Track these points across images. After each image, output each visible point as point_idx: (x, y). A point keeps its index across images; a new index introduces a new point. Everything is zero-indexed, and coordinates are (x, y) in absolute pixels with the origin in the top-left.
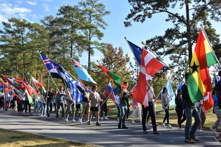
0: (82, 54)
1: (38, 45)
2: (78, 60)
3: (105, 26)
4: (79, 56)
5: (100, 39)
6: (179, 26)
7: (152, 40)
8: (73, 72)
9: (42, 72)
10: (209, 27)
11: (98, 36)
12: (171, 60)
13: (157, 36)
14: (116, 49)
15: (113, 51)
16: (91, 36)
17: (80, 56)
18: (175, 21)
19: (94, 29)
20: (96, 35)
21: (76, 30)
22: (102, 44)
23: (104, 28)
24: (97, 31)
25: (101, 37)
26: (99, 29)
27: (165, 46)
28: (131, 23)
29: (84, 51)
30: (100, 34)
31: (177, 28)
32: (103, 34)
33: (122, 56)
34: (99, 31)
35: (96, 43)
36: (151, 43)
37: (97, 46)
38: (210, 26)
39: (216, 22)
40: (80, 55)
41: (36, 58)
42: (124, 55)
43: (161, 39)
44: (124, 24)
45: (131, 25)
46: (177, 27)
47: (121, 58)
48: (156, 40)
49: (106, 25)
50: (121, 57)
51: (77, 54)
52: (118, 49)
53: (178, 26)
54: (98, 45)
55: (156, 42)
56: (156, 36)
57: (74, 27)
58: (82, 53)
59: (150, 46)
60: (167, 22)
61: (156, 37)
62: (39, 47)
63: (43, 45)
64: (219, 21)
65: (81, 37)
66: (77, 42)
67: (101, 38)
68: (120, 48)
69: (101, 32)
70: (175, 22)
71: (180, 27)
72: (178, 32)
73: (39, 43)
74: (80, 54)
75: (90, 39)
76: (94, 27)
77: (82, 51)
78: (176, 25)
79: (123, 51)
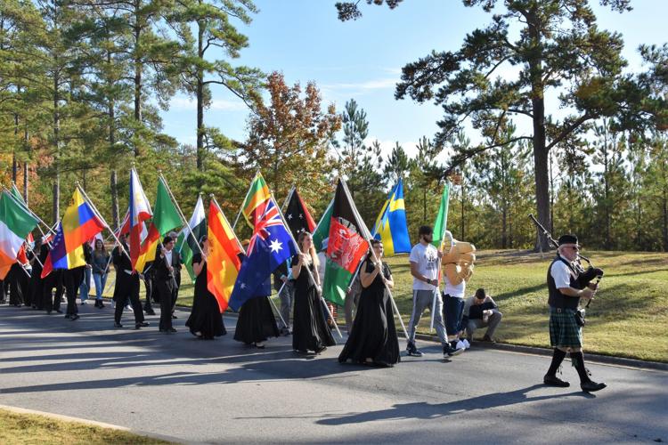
0: (170, 102)
1: (17, 67)
2: (156, 120)
3: (249, 14)
4: (159, 107)
5: (235, 56)
6: (506, 24)
7: (421, 65)
8: (144, 159)
9: (31, 158)
10: (589, 26)
11: (227, 44)
12: (476, 127)
13: (439, 51)
14: (297, 88)
15: (286, 97)
16: (204, 44)
17: (165, 107)
18: (493, 7)
19: (217, 21)
20: (221, 43)
21: (149, 23)
22: (240, 70)
23: (247, 20)
24: (226, 28)
25: (237, 49)
26: (233, 21)
27: (472, 85)
28: (359, 8)
29: (178, 92)
30: (235, 40)
31: (498, 28)
32: (247, 39)
33: (317, 113)
34: (233, 29)
35: (221, 67)
36: (419, 74)
37: (226, 76)
38: (592, 23)
39: (616, 12)
40: (162, 105)
41: (11, 110)
42: (324, 110)
43: (449, 62)
44: (338, 11)
45: (358, 14)
46: (500, 24)
47: (315, 118)
48: (436, 65)
49: (251, 9)
50: (315, 115)
51: (152, 101)
52: (303, 89)
53: (502, 23)
54: (229, 73)
55: (435, 70)
56: (434, 51)
57: (145, 13)
58: (172, 98)
59: (416, 82)
60: (469, 8)
61: (435, 56)
62: (20, 73)
63: (36, 70)
64: (625, 11)
65: (172, 47)
66: (154, 61)
67: (238, 51)
68: (310, 86)
69: (238, 33)
70: (492, 9)
71: (508, 26)
72: (504, 42)
73: (20, 61)
74: (164, 102)
75: (201, 53)
76: (216, 16)
77: (172, 93)
78: (497, 19)
79: (319, 95)
